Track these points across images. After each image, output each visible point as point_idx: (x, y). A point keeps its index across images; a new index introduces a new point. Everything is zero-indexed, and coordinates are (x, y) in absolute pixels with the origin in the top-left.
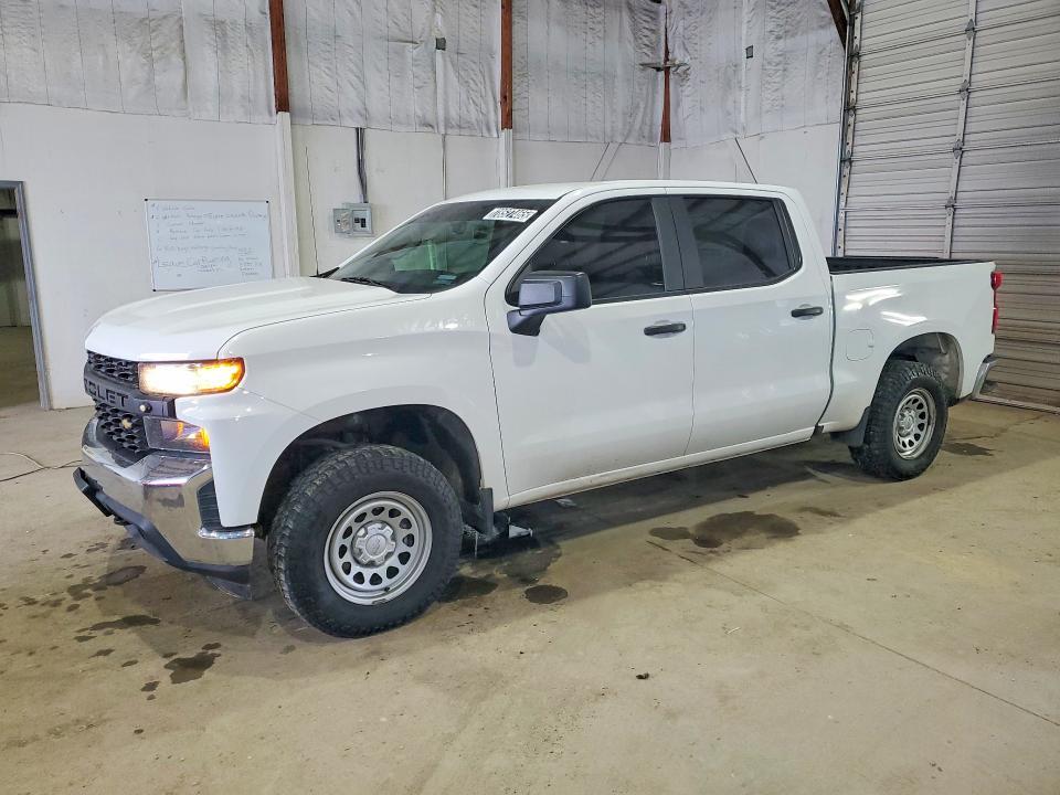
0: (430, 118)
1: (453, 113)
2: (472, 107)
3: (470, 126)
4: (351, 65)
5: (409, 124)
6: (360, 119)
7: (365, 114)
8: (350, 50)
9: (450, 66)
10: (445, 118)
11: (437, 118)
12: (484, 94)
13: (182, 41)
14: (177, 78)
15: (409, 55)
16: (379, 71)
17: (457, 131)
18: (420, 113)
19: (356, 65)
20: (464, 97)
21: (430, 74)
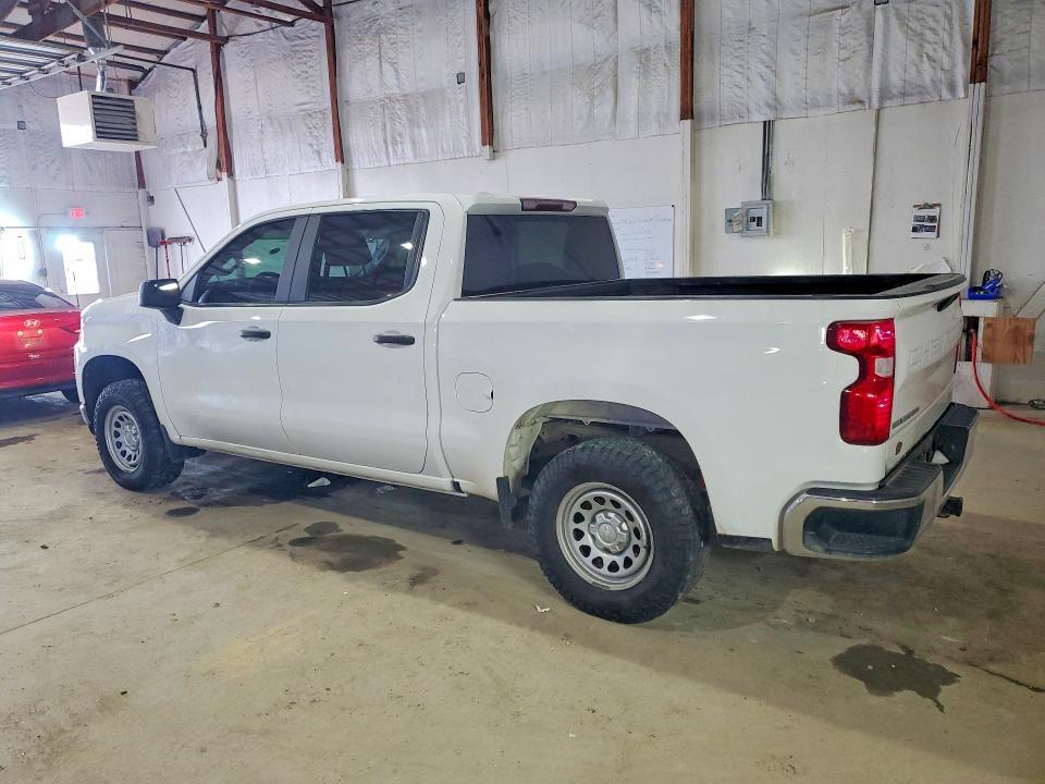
0: (859, 92)
1: (895, 79)
2: (926, 65)
3: (921, 90)
4: (763, 56)
5: (829, 105)
6: (768, 111)
7: (776, 104)
8: (763, 40)
9: (894, 21)
10: (881, 89)
11: (870, 91)
12: (947, 44)
13: (616, 75)
14: (608, 108)
15: (836, 24)
16: (794, 53)
17: (900, 101)
18: (844, 90)
19: (768, 54)
20: (913, 54)
21: (863, 39)
